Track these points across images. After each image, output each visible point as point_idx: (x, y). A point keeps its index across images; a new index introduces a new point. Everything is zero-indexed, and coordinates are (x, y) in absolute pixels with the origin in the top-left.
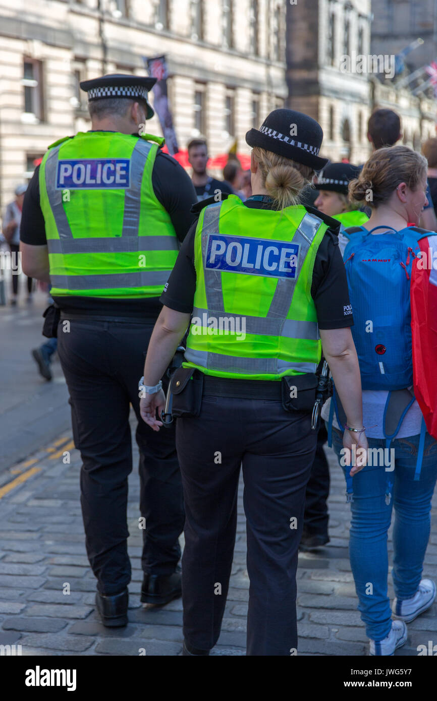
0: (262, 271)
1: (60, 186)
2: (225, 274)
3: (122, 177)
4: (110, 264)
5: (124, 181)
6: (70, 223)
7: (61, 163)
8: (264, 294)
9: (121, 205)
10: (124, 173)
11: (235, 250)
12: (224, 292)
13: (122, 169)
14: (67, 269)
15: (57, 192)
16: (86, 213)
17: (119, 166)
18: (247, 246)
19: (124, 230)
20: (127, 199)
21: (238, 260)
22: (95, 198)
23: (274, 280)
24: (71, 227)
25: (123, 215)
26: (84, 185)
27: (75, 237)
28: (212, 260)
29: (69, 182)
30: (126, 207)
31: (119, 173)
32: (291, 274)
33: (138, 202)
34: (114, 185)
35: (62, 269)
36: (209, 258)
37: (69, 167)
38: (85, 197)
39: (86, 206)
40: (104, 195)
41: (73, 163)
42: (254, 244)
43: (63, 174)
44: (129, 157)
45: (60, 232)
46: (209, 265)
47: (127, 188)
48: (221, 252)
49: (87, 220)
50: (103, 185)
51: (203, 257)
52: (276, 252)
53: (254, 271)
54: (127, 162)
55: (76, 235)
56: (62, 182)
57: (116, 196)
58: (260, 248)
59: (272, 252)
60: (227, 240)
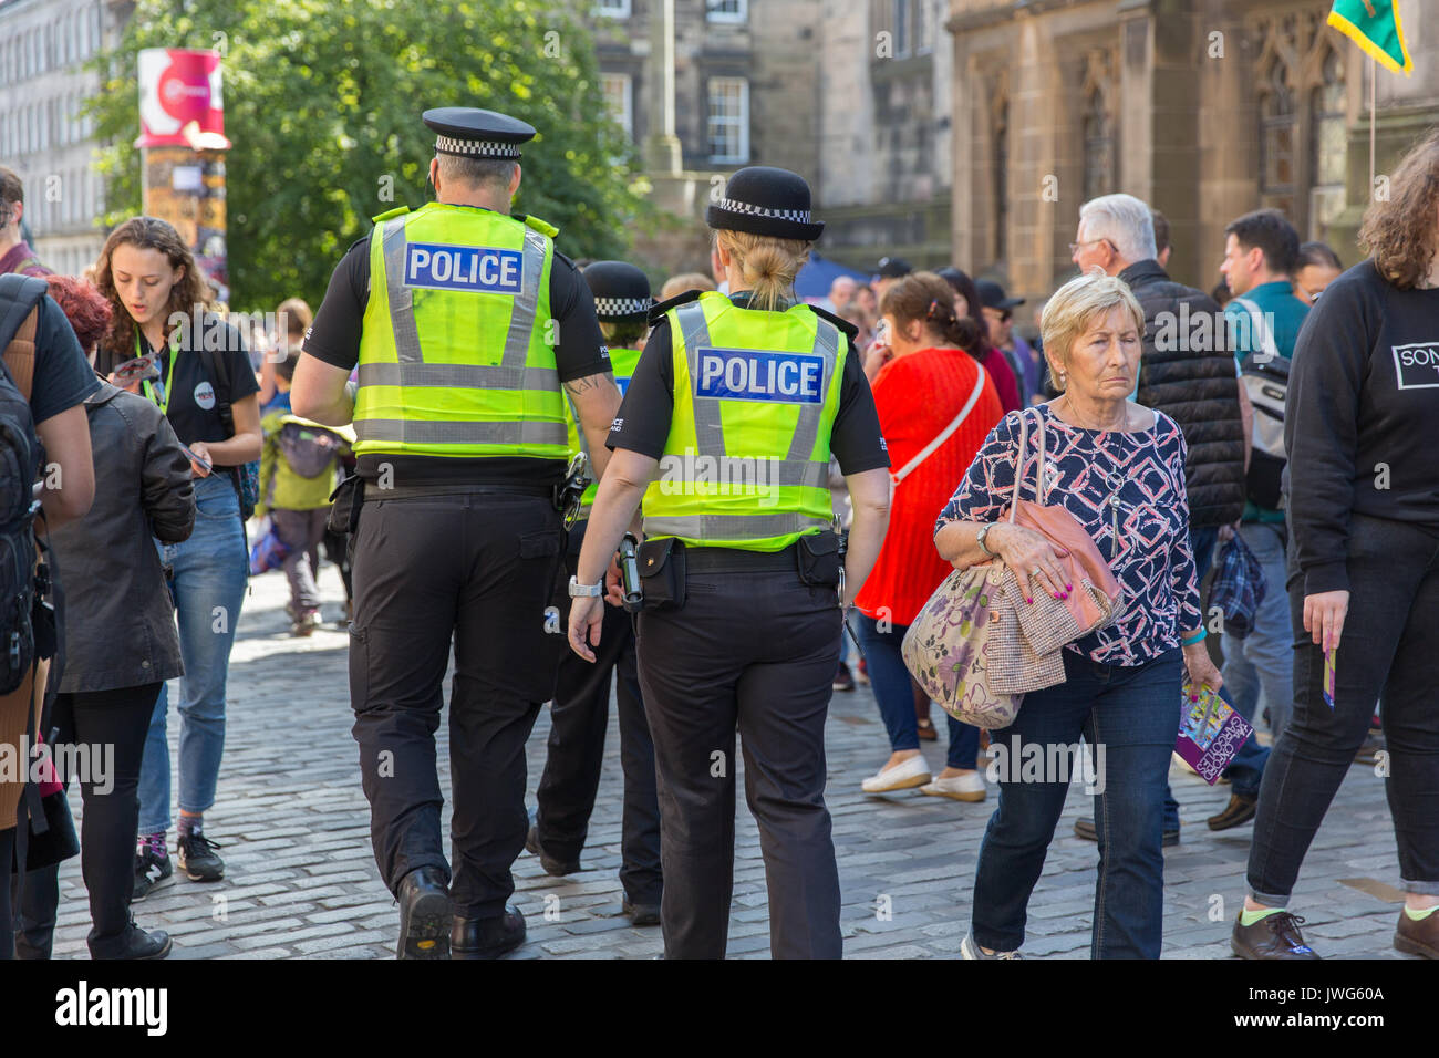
0: (778, 396)
1: (409, 281)
2: (725, 404)
3: (510, 276)
4: (479, 406)
5: (514, 283)
6: (421, 339)
7: (412, 247)
8: (783, 428)
9: (506, 320)
10: (514, 270)
11: (737, 368)
12: (724, 428)
13: (511, 265)
14: (405, 410)
15: (405, 290)
16: (450, 327)
17: (506, 260)
18: (754, 363)
19: (506, 357)
20: (516, 310)
21: (743, 382)
22: (467, 303)
23: (796, 407)
24: (422, 346)
25: (506, 333)
26: (450, 283)
27: (427, 360)
28: (706, 384)
29: (424, 277)
30: (513, 322)
31: (505, 270)
32: (816, 399)
33: (532, 316)
34: (497, 287)
35: (397, 410)
36: (700, 381)
37: (426, 254)
38: (450, 301)
39: (451, 315)
40: (481, 302)
41: (432, 249)
42: (763, 359)
43: (415, 264)
44: (519, 248)
45: (401, 352)
46: (701, 392)
47: (518, 294)
48: (717, 373)
49: (451, 337)
50: (479, 285)
51: (692, 381)
52: (794, 369)
53: (766, 396)
54: (519, 255)
55: (431, 356)
56: (414, 275)
57: (500, 304)
58: (772, 364)
59: (789, 369)
60: (725, 355)
